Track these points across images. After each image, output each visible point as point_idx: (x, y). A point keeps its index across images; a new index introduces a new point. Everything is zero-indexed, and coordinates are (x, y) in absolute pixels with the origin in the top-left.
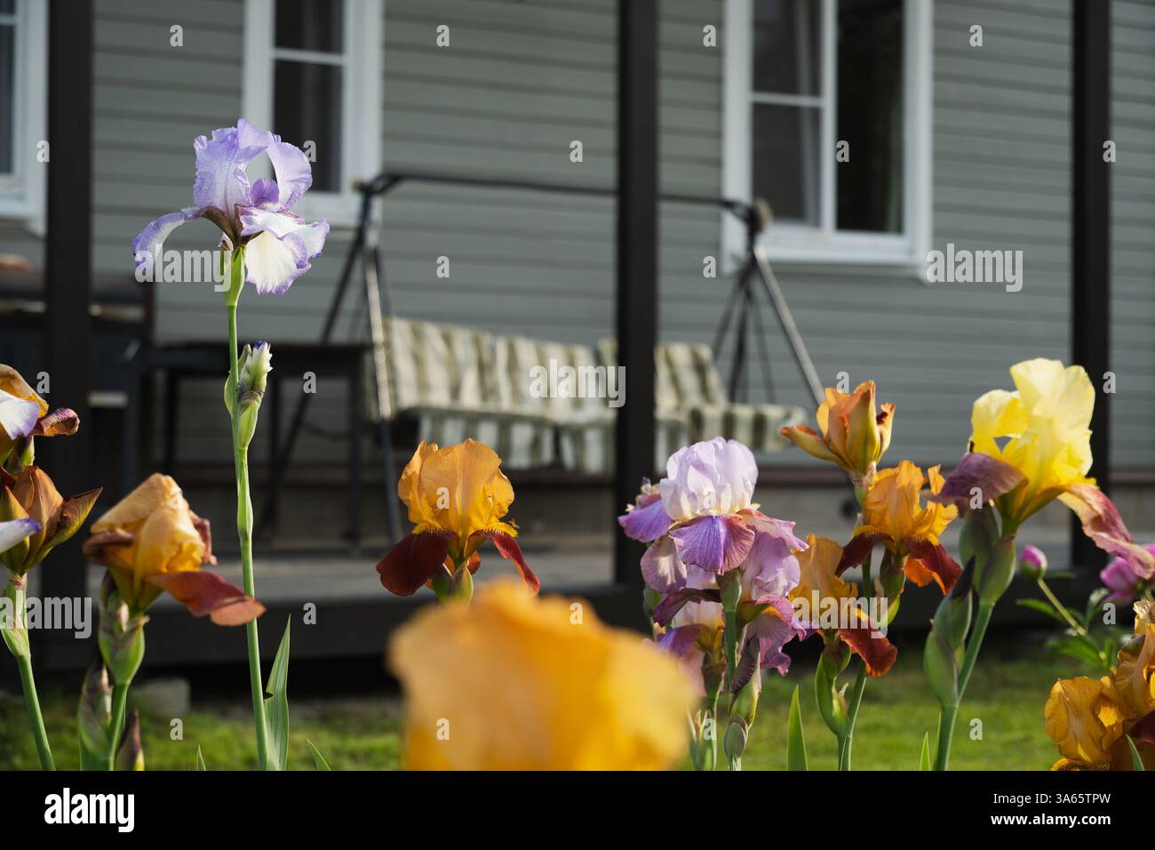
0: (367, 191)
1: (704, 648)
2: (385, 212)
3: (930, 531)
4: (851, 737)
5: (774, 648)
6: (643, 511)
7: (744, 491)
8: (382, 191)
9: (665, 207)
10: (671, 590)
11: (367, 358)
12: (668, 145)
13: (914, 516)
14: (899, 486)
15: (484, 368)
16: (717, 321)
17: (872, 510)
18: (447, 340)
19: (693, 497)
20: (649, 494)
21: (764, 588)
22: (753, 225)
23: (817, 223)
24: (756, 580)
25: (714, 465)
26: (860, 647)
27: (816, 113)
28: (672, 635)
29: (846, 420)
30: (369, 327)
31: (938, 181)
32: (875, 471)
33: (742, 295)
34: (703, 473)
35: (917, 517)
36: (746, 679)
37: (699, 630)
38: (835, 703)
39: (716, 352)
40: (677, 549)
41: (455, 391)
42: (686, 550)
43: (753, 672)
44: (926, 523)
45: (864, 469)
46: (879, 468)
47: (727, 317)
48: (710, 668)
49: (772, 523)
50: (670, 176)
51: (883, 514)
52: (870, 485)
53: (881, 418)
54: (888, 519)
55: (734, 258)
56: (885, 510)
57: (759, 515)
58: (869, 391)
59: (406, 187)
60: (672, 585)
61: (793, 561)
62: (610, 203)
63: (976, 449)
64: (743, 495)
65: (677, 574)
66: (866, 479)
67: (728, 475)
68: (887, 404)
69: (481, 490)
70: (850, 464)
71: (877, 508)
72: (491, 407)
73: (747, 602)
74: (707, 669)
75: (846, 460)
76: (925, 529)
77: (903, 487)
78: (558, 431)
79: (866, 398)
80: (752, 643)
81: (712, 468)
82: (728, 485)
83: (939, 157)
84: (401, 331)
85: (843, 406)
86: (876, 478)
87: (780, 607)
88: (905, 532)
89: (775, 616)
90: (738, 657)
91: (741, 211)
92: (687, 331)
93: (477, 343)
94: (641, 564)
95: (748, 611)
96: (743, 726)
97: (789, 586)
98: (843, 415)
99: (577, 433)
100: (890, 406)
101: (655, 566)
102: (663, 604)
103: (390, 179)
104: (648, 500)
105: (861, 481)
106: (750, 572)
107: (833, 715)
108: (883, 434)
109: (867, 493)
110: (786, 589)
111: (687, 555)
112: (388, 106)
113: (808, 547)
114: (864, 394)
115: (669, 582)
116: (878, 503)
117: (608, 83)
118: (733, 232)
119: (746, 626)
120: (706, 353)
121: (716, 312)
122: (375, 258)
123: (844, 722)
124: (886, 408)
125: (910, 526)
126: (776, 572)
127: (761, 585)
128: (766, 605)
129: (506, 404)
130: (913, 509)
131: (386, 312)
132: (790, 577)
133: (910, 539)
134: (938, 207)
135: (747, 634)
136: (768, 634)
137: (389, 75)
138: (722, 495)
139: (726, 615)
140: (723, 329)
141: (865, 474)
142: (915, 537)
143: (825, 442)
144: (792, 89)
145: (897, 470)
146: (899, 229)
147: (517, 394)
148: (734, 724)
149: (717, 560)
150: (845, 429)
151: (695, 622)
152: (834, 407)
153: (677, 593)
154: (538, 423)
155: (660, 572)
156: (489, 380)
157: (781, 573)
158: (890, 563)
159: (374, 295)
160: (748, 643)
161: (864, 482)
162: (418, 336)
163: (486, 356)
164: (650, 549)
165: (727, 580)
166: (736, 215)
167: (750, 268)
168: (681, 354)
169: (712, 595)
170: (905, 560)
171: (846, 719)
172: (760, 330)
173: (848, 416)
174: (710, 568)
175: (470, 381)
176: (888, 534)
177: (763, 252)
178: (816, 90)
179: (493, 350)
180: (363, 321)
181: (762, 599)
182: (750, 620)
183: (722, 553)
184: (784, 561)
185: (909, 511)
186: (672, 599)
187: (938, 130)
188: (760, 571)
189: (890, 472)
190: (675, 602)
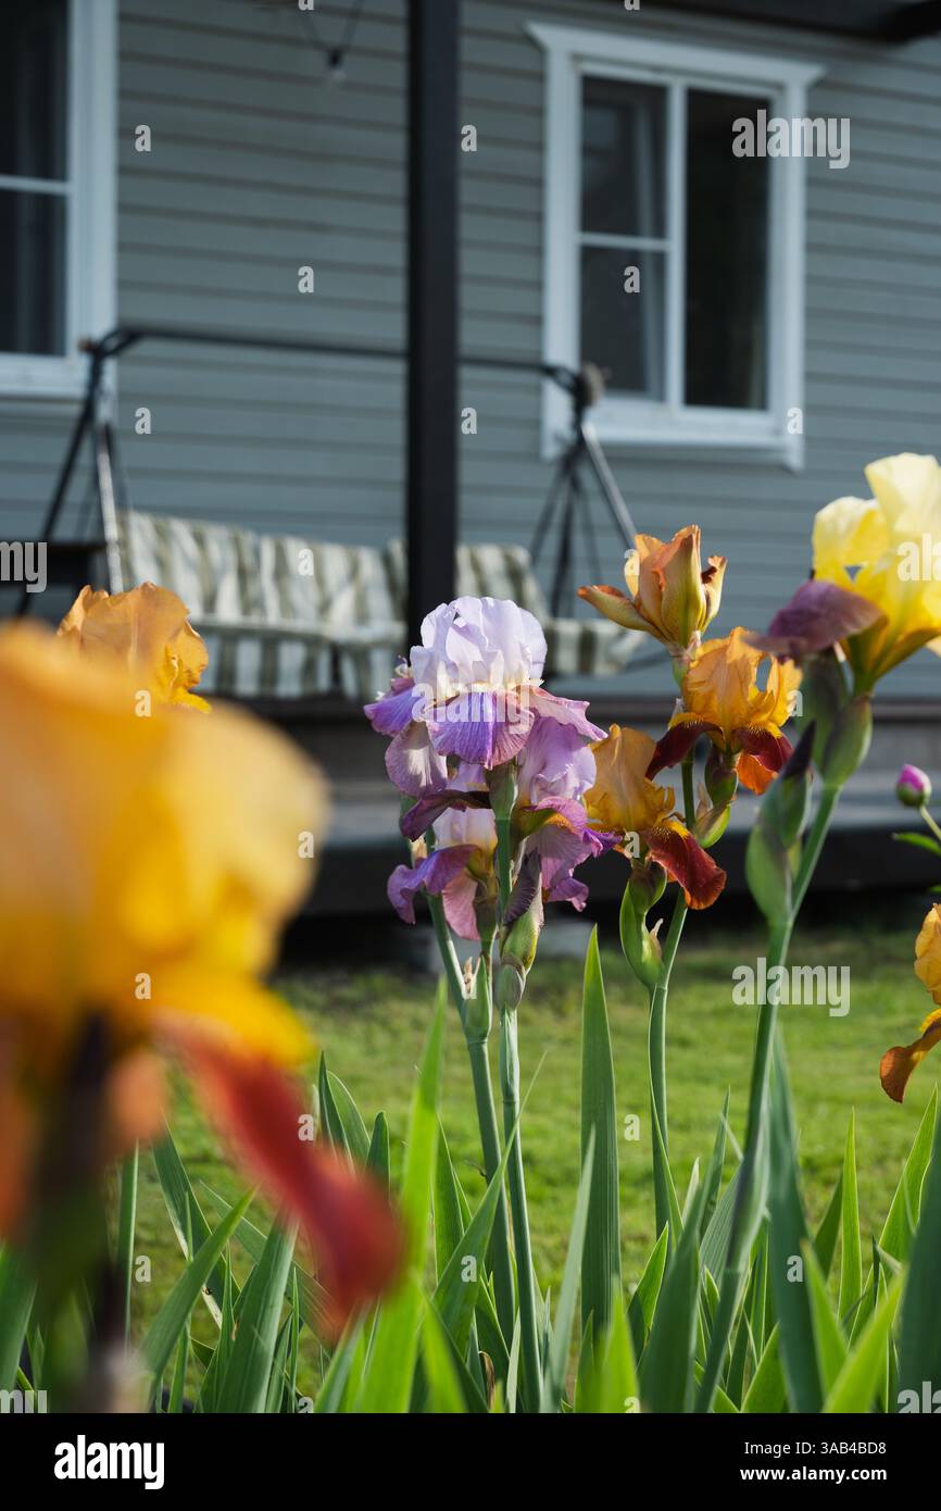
0: (97, 352)
1: (475, 876)
2: (121, 381)
3: (771, 720)
4: (666, 988)
5: (563, 870)
6: (395, 698)
7: (522, 662)
8: (116, 352)
9: (467, 374)
10: (426, 793)
11: (98, 561)
12: (470, 297)
13: (749, 699)
14: (728, 661)
15: (244, 575)
16: (536, 517)
17: (694, 693)
18: (200, 540)
19: (453, 668)
20: (406, 677)
21: (547, 790)
22: (581, 397)
23: (661, 397)
24: (538, 779)
25: (481, 627)
26: (677, 871)
27: (660, 259)
28: (434, 859)
29: (661, 574)
30: (101, 524)
31: (811, 345)
32: (699, 643)
33: (566, 486)
34: (466, 637)
35: (753, 701)
36: (523, 909)
37: (468, 852)
38: (646, 944)
39: (535, 556)
40: (430, 734)
41: (210, 603)
42: (440, 738)
43: (532, 898)
44: (765, 709)
45: (685, 641)
46: (704, 639)
47: (548, 513)
48: (483, 902)
49: (557, 703)
50: (473, 335)
51: (708, 698)
52: (693, 661)
53: (707, 576)
54: (715, 704)
55: (558, 439)
56: (711, 692)
57: (541, 693)
58: (691, 536)
59: (145, 348)
60: (428, 786)
61: (587, 753)
62: (398, 368)
63: (818, 577)
64: (520, 667)
65: (435, 772)
66: (687, 653)
67: (500, 639)
68: (716, 557)
69: (162, 651)
70: (665, 633)
71: (701, 690)
72: (254, 620)
73: (525, 808)
74: (479, 904)
75: (661, 628)
76: (764, 717)
77: (735, 661)
78: (337, 652)
79: (687, 546)
80: (532, 862)
81: (479, 630)
82: (500, 652)
83: (812, 314)
84: (141, 529)
85: (657, 557)
86: (700, 652)
87: (568, 812)
88: (737, 721)
89: (565, 827)
90: (513, 880)
91: (566, 379)
92: (497, 529)
93: (237, 544)
94: (386, 758)
95: (527, 820)
96: (520, 970)
97: (581, 788)
98: (657, 569)
99: (361, 654)
100: (720, 560)
101: (404, 761)
102: (414, 811)
103: (128, 336)
104: (403, 685)
105: (680, 656)
106: (529, 768)
107: (643, 960)
108: (711, 595)
109: (689, 670)
110: (578, 790)
111: (444, 742)
112: (124, 247)
113: (606, 735)
114: (685, 540)
115: (423, 783)
116: (701, 683)
117: (395, 219)
118: (556, 405)
119: (525, 840)
120: (522, 556)
121: (533, 507)
122: (108, 438)
123: (657, 970)
124: (713, 562)
125: (743, 713)
126: (564, 769)
127: (544, 786)
128: (550, 811)
129: (273, 618)
130: (747, 689)
131: (122, 505)
132: (582, 776)
133: (743, 729)
134: (811, 377)
135: (526, 849)
136: (554, 853)
137: (124, 208)
138: (492, 665)
139: (499, 825)
140: (543, 527)
141: (686, 647)
142: (750, 727)
143: (634, 606)
144: (631, 229)
145: (727, 641)
146: (762, 405)
147: (287, 607)
148: (507, 966)
149: (483, 750)
150: (660, 587)
151: (465, 842)
152: (647, 559)
153: (433, 797)
154: (312, 642)
155: (411, 769)
156: (252, 590)
157: (570, 769)
158: (718, 761)
159: (106, 482)
160: (526, 861)
161: (685, 658)
162: (163, 535)
163: (249, 560)
164: (397, 739)
165: (498, 777)
166: (560, 384)
167: (578, 450)
168: (491, 558)
169: (480, 800)
170: (738, 758)
171: (660, 966)
172: (589, 529)
173: (664, 570)
174: (474, 760)
175: (228, 591)
176: (715, 722)
177: (593, 431)
178: (660, 230)
179: (257, 554)
180: (93, 517)
181: (544, 802)
182: (529, 833)
183: (491, 741)
184: (575, 754)
185: (743, 693)
186: (426, 804)
187: (811, 280)
188: (544, 767)
189: (719, 643)
190: (431, 808)
